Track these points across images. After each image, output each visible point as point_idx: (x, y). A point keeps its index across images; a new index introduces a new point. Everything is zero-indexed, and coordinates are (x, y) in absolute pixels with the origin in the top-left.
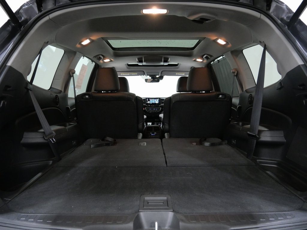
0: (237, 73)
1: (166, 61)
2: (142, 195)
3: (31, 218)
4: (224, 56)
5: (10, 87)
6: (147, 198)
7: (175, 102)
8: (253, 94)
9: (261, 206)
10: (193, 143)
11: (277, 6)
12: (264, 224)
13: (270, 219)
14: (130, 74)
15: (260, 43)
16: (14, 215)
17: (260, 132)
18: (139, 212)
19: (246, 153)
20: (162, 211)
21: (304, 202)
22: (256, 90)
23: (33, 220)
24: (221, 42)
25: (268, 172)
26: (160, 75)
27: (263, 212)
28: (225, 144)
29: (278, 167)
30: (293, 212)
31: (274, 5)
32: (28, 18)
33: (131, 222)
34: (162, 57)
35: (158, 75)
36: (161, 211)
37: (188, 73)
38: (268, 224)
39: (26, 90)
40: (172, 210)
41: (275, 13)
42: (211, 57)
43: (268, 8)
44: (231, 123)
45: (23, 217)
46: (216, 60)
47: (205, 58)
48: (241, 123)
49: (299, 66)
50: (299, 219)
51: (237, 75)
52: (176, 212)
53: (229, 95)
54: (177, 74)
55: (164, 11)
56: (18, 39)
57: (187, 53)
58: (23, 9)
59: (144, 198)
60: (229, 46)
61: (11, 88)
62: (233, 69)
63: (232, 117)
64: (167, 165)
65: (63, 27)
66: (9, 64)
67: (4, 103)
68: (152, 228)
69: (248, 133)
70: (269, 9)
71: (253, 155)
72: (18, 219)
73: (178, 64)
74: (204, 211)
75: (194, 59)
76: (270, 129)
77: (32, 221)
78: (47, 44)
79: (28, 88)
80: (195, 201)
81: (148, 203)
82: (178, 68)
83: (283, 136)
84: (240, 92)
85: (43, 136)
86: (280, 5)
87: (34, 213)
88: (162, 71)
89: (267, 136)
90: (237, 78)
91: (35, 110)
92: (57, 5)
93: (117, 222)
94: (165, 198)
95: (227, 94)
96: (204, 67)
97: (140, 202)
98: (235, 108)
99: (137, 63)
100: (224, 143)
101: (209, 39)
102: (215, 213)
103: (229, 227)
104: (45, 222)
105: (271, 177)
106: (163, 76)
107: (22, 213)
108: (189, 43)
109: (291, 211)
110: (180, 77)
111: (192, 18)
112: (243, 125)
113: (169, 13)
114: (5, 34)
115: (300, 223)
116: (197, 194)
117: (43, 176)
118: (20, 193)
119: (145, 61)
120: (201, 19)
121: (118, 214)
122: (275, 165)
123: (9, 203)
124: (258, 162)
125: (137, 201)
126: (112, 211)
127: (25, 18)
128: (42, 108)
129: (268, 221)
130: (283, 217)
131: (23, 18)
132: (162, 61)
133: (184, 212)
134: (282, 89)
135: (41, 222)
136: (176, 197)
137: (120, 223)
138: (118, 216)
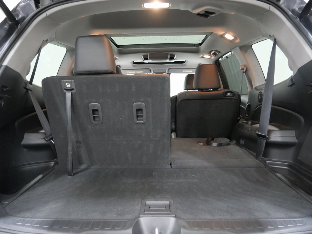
0: (246, 70)
1: (172, 58)
2: (143, 199)
3: (27, 222)
4: (233, 52)
5: (6, 87)
6: (148, 202)
7: (181, 101)
8: (263, 91)
9: (270, 211)
10: (200, 144)
12: (272, 232)
13: (279, 226)
14: (136, 72)
15: (270, 37)
16: (10, 219)
17: (270, 132)
18: (139, 217)
19: (255, 154)
20: (164, 217)
22: (266, 87)
23: (29, 225)
24: (229, 37)
25: (279, 175)
27: (272, 219)
28: (234, 144)
29: (289, 169)
30: (304, 219)
33: (130, 228)
34: (168, 54)
36: (162, 217)
37: (195, 70)
38: (276, 231)
39: (25, 90)
40: (174, 216)
41: (286, 4)
42: (219, 53)
44: (240, 122)
45: (19, 221)
46: (224, 56)
47: (213, 54)
48: (250, 122)
50: (310, 226)
51: (246, 71)
52: (178, 218)
53: (237, 92)
54: (184, 71)
55: (167, 5)
57: (194, 49)
58: (20, 7)
59: (146, 203)
60: (238, 41)
61: (8, 88)
62: (242, 66)
63: (241, 116)
64: (171, 166)
65: (62, 24)
66: (5, 63)
69: (258, 132)
71: (262, 156)
72: (15, 224)
73: (185, 61)
74: (208, 217)
75: (202, 56)
76: (281, 129)
78: (46, 42)
79: (28, 88)
80: (199, 206)
81: (149, 208)
82: (185, 65)
83: (295, 136)
84: (249, 89)
85: (44, 137)
87: (31, 218)
88: (169, 69)
89: (277, 136)
90: (246, 74)
91: (35, 111)
92: (54, 1)
93: (116, 228)
94: (168, 202)
95: (236, 92)
96: (212, 64)
97: (141, 207)
98: (244, 106)
99: (143, 61)
100: (232, 143)
101: (217, 34)
102: (220, 219)
104: (41, 227)
105: (281, 180)
106: (170, 73)
107: (19, 217)
108: (196, 39)
109: (302, 217)
110: (187, 74)
111: (197, 11)
112: (252, 124)
113: (171, 7)
115: (311, 231)
116: (201, 198)
117: (44, 178)
118: (19, 196)
119: (151, 58)
120: (206, 12)
121: (117, 220)
122: (286, 167)
123: (7, 207)
124: (268, 164)
125: (138, 205)
126: (111, 216)
127: (22, 16)
128: (42, 109)
129: (276, 228)
130: (293, 225)
131: (20, 16)
132: (168, 58)
133: (186, 217)
134: (293, 86)
135: (37, 228)
136: (179, 201)
137: (119, 229)
138: (117, 221)
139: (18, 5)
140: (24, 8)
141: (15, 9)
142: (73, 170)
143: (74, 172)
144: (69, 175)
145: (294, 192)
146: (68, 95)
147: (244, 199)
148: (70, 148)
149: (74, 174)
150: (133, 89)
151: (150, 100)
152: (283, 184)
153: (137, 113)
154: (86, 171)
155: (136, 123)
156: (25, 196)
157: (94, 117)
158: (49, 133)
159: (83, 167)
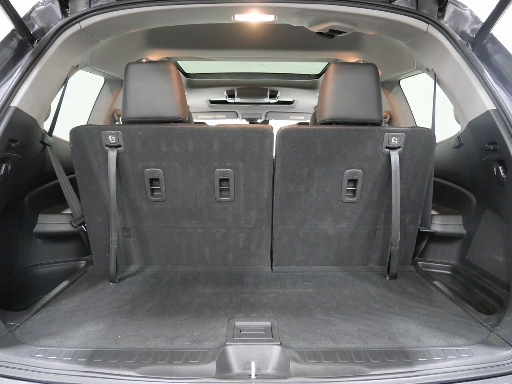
0: (391, 119)
1: (273, 96)
2: (231, 319)
3: (52, 354)
5: (16, 142)
6: (239, 324)
9: (422, 337)
11: (455, 12)
12: (425, 366)
13: (435, 359)
14: (215, 117)
15: (428, 71)
16: (24, 350)
18: (226, 345)
20: (263, 345)
21: (491, 332)
23: (56, 358)
25: (436, 283)
26: (263, 119)
27: (424, 348)
30: (470, 348)
31: (450, 9)
32: (46, 26)
33: (213, 362)
34: (267, 90)
35: (261, 119)
37: (311, 116)
38: (431, 366)
39: (42, 146)
40: (280, 344)
41: (452, 23)
43: (441, 15)
45: (39, 352)
49: (488, 112)
50: (480, 358)
51: (390, 121)
52: (285, 346)
54: (291, 117)
55: (270, 18)
56: (29, 61)
57: (308, 83)
58: (36, 12)
59: (235, 324)
61: (18, 143)
62: (385, 112)
64: (272, 269)
65: (103, 42)
66: (15, 103)
67: (7, 168)
68: (247, 372)
70: (443, 16)
72: (32, 357)
73: (294, 101)
74: (330, 345)
77: (54, 359)
78: (77, 68)
79: (46, 142)
80: (317, 329)
81: (241, 332)
82: (293, 108)
83: (462, 224)
85: (71, 221)
86: (460, 10)
87: (57, 347)
88: (267, 113)
89: (435, 224)
91: (56, 178)
92: (92, 7)
93: (191, 362)
94: (269, 324)
97: (228, 331)
99: (226, 99)
102: (348, 348)
103: (368, 370)
104: (75, 361)
106: (269, 121)
107: (38, 346)
108: (313, 68)
109: (469, 345)
111: (316, 29)
113: (278, 21)
114: (8, 54)
115: (482, 365)
116: (319, 317)
117: (72, 286)
118: (34, 315)
119: (240, 96)
120: (331, 31)
121: (193, 349)
122: (447, 271)
123: (17, 331)
124: (420, 266)
125: (223, 327)
126: (182, 344)
127: (39, 27)
128: (68, 175)
129: (431, 361)
130: (455, 356)
131: (37, 27)
132: (267, 97)
133: (298, 346)
134: (462, 149)
135: (68, 362)
136: (286, 322)
137: (196, 363)
138: (193, 352)
139: (34, 9)
140: (42, 14)
141: (28, 16)
142: (118, 273)
143: (119, 277)
144: (112, 282)
145: (459, 309)
146: (113, 155)
147: (383, 318)
148: (114, 238)
149: (120, 280)
150: (216, 148)
151: (241, 165)
152: (443, 297)
153: (221, 186)
154: (138, 275)
155: (218, 200)
156: (44, 314)
157: (153, 191)
158: (78, 214)
159: (133, 269)
